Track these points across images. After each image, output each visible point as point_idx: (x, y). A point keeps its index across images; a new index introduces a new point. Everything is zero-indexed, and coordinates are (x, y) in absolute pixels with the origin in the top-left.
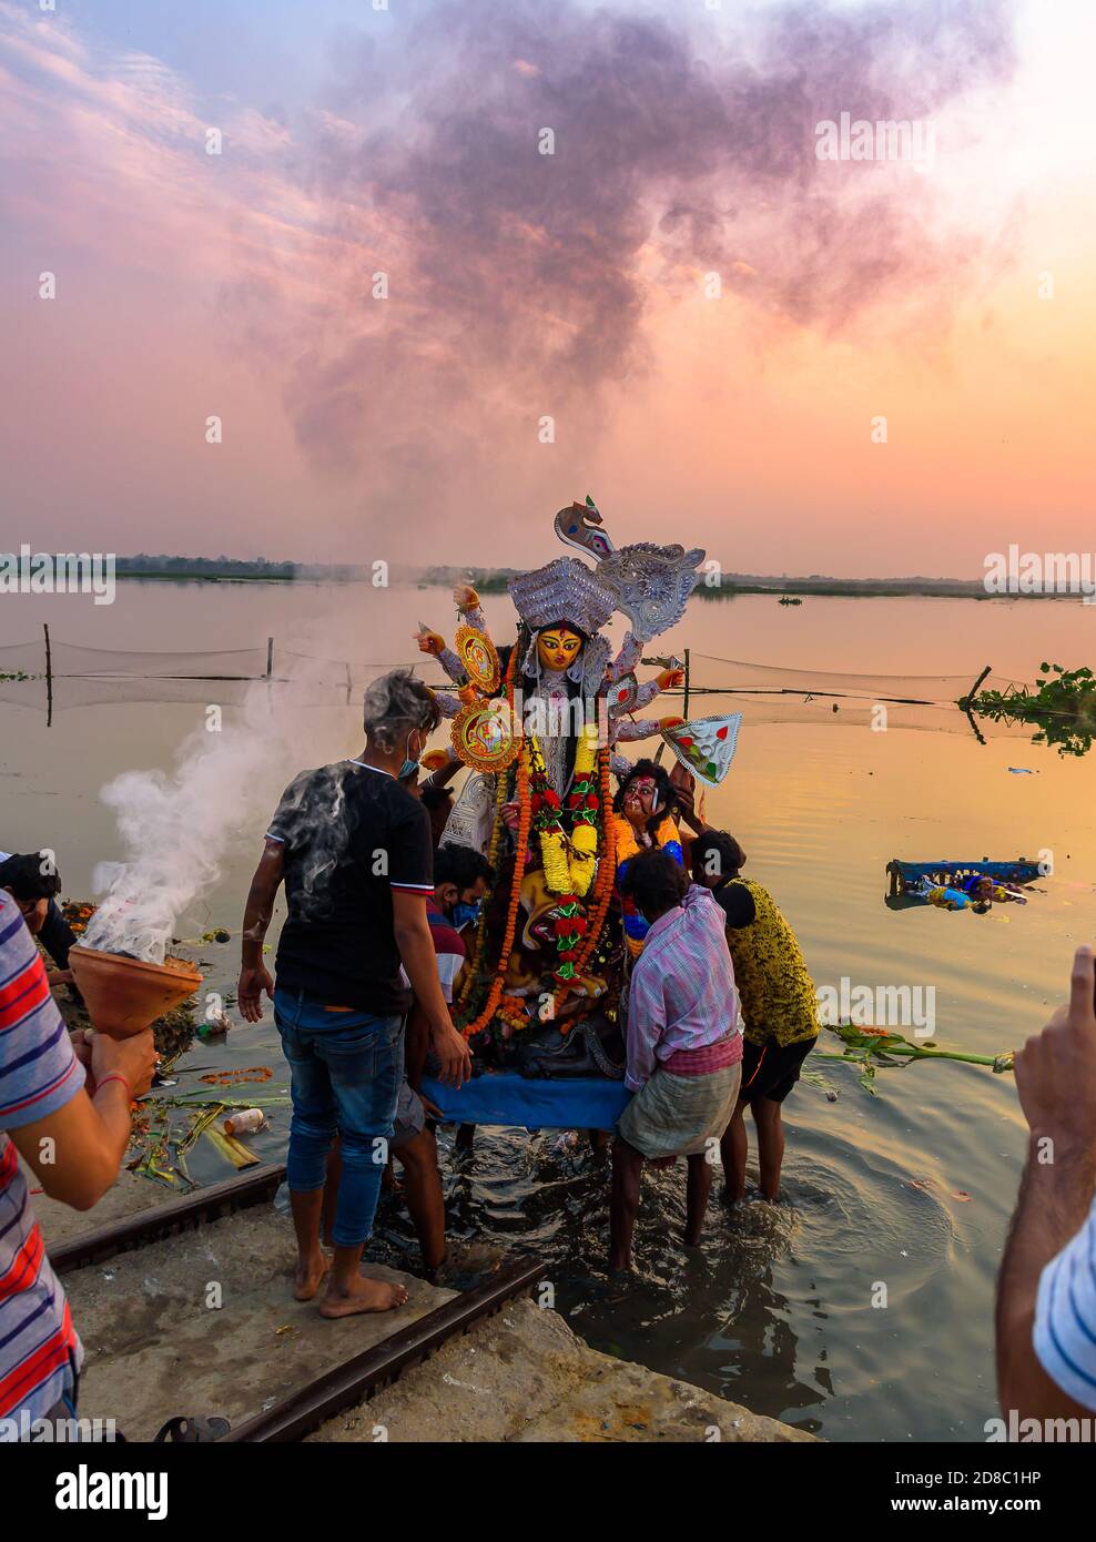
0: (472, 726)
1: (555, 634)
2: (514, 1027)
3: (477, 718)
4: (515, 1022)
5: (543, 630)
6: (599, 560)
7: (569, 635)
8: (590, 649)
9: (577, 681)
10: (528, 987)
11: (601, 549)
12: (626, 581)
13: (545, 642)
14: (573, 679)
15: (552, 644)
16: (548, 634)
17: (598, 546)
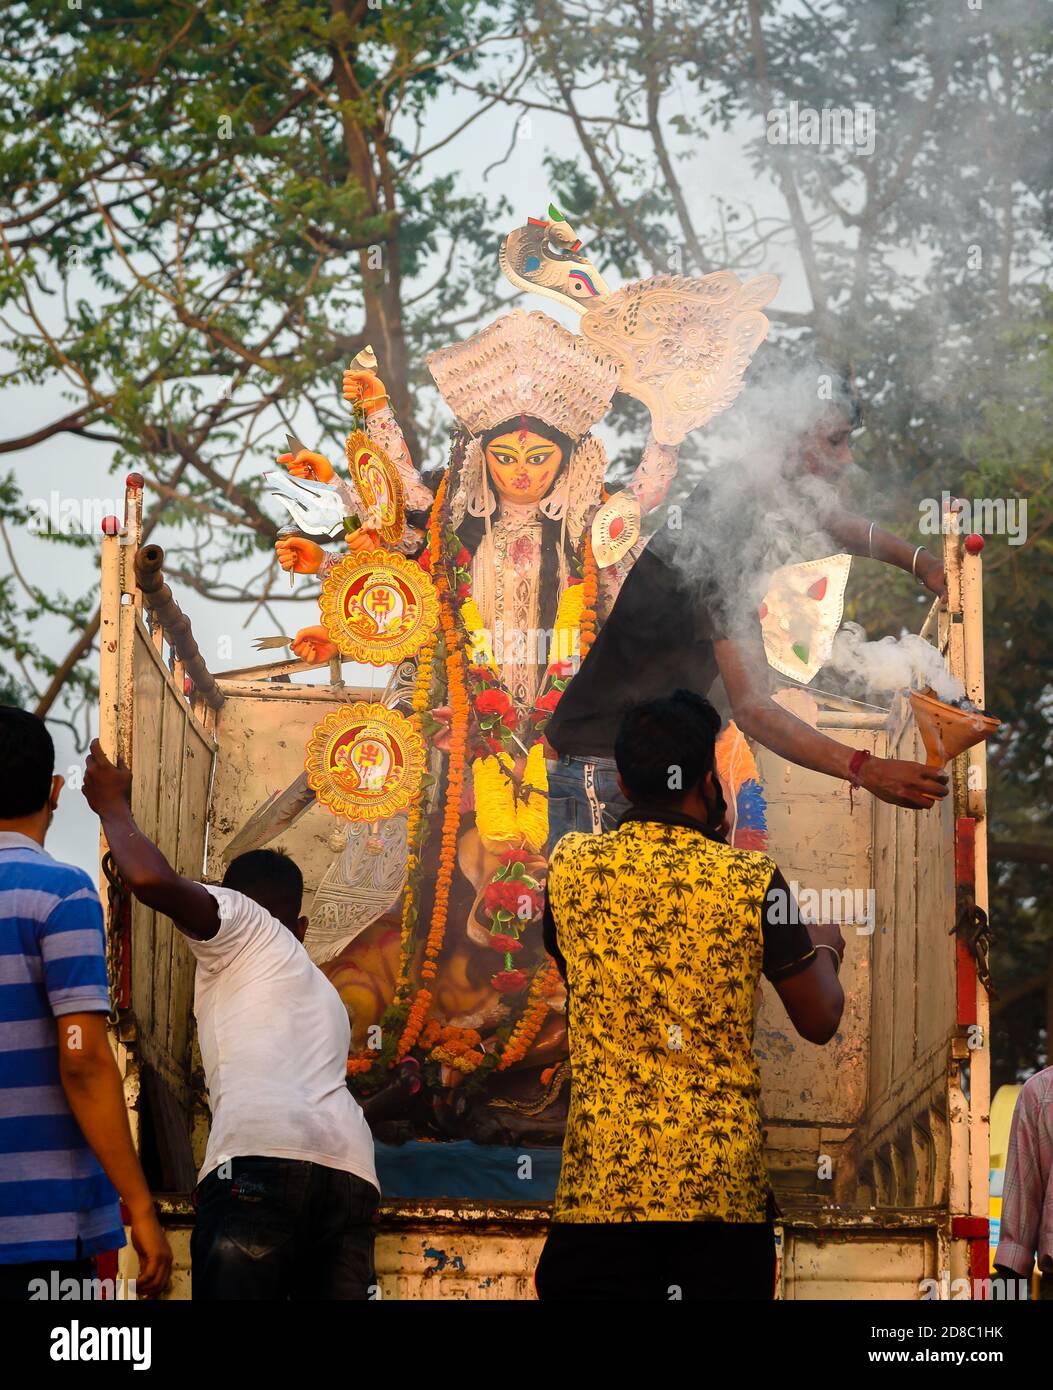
0: (357, 588)
1: (511, 440)
2: (458, 1069)
3: (365, 578)
4: (460, 1061)
5: (488, 436)
6: (584, 310)
7: (534, 439)
8: (577, 461)
9: (557, 518)
10: (483, 1011)
11: (584, 292)
12: (636, 342)
13: (496, 455)
14: (550, 515)
15: (507, 458)
16: (498, 441)
17: (578, 287)
